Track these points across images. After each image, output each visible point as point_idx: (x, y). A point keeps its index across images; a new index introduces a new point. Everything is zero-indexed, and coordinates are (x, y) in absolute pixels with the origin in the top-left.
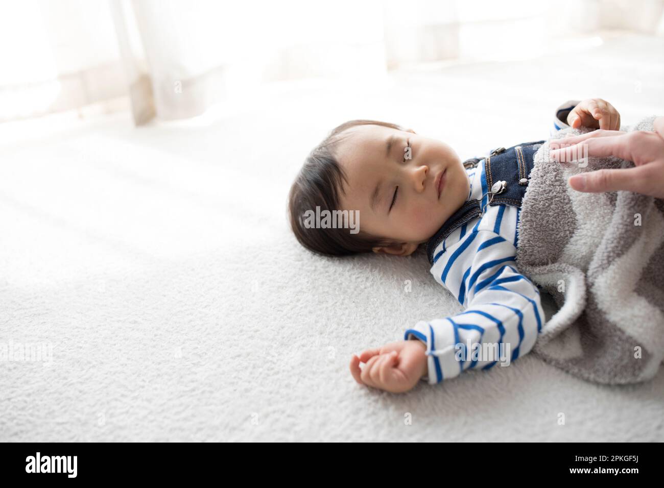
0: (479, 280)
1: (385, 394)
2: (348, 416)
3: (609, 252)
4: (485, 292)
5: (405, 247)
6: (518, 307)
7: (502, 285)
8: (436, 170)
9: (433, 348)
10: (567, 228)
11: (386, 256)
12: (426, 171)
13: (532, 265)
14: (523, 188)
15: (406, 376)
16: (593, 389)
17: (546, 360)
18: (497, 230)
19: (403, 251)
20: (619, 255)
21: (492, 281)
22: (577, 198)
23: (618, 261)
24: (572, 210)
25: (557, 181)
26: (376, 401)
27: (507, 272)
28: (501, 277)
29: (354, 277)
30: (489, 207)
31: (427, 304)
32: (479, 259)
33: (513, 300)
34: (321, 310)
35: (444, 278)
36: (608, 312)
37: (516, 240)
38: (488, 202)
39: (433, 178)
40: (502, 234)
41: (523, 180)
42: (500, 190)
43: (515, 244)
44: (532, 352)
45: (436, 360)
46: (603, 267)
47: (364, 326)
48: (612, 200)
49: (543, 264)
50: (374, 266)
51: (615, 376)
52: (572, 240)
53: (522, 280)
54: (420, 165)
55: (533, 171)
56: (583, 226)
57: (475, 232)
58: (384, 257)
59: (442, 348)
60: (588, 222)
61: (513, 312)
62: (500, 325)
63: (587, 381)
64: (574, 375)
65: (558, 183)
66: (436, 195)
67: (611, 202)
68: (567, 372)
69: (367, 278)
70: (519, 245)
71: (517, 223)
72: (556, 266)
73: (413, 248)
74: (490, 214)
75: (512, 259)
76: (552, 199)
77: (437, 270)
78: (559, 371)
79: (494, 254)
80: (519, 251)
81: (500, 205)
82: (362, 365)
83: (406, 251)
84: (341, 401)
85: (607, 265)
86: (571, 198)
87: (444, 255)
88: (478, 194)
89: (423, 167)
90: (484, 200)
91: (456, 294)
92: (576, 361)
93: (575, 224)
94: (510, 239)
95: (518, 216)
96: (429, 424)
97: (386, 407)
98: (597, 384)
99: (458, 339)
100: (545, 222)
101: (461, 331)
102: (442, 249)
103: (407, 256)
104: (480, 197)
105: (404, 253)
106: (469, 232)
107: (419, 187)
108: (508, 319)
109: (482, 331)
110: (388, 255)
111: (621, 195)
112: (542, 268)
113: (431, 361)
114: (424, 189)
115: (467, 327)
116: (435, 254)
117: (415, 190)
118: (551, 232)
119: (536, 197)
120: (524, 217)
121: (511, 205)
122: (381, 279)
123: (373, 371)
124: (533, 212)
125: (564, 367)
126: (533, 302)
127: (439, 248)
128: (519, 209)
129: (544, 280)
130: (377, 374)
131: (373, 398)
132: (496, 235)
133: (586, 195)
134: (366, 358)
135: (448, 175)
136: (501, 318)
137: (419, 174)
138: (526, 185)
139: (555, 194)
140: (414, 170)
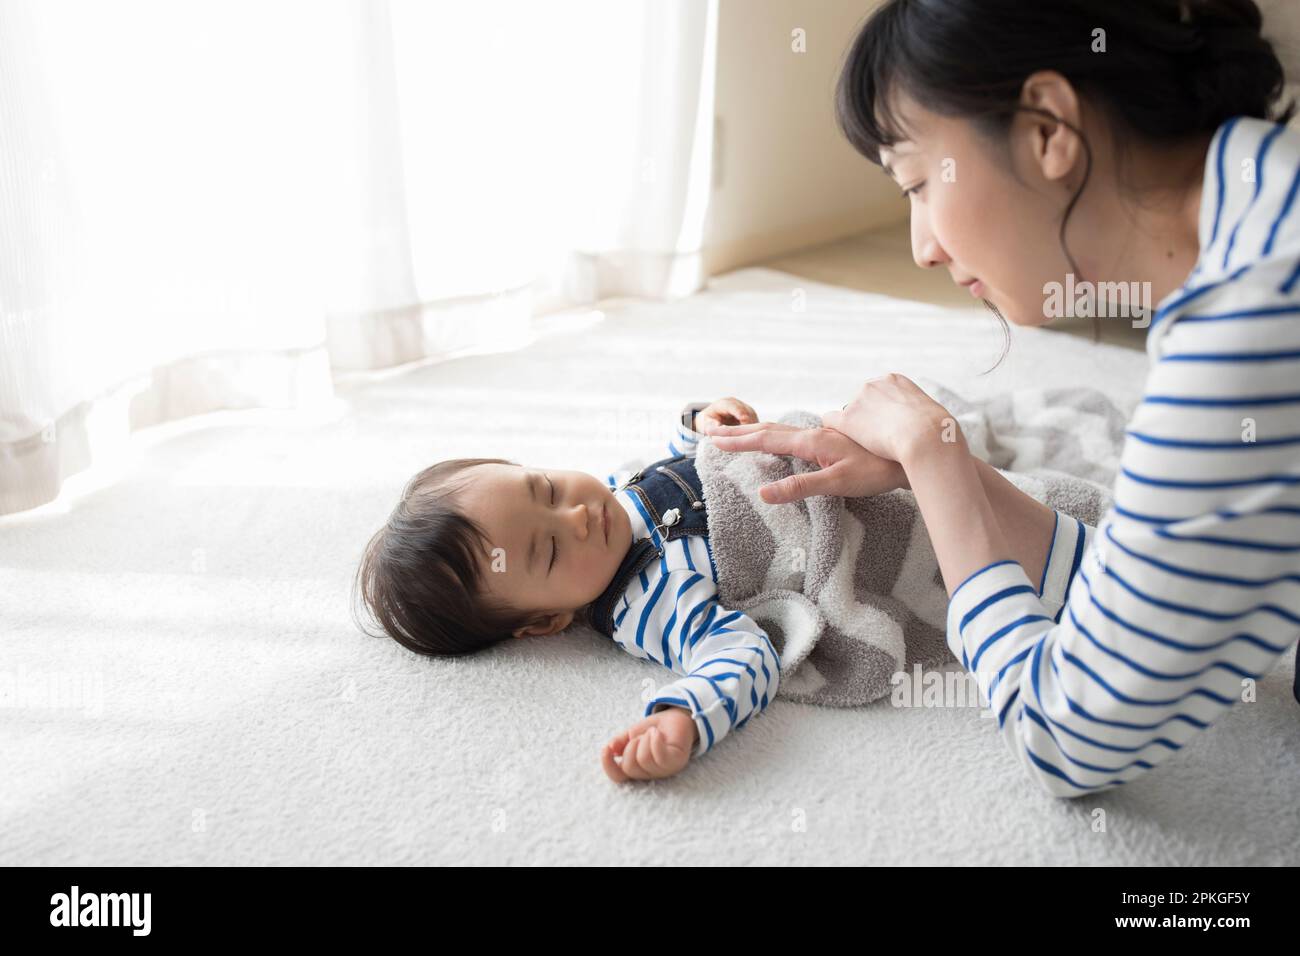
0: (693, 630)
1: (653, 783)
2: (628, 818)
3: (823, 563)
4: (708, 639)
5: (557, 620)
6: (755, 646)
7: (724, 626)
8: (596, 508)
9: (699, 709)
10: (766, 548)
11: (532, 639)
12: (587, 510)
13: (738, 600)
14: (701, 513)
15: (682, 749)
16: (853, 713)
17: (794, 700)
18: (692, 568)
19: (551, 628)
20: (834, 564)
21: (707, 627)
22: (767, 512)
23: (836, 570)
24: (765, 527)
25: (738, 497)
26: (648, 793)
27: (721, 613)
28: (717, 619)
29: (509, 673)
30: (666, 544)
31: (626, 680)
32: (685, 605)
33: (744, 640)
34: (498, 721)
35: (640, 641)
36: (842, 627)
37: (715, 574)
38: (662, 539)
39: (596, 518)
40: (700, 571)
41: (697, 504)
42: (676, 521)
43: (715, 579)
44: (778, 696)
45: (705, 720)
46: (822, 581)
47: (569, 724)
48: (803, 508)
49: (750, 596)
50: (526, 656)
51: (871, 691)
52: (775, 560)
53: (743, 617)
54: (575, 505)
55: (705, 490)
56: (782, 542)
57: (666, 575)
58: (530, 641)
59: (709, 706)
60: (787, 537)
61: (754, 652)
62: (749, 669)
63: (844, 707)
64: (828, 706)
65: (739, 500)
66: (603, 539)
67: (801, 510)
68: (820, 705)
69: (528, 671)
70: (720, 580)
71: (710, 554)
72: (766, 594)
73: (569, 619)
74: (673, 551)
75: (716, 598)
76: (740, 518)
77: (625, 634)
78: (811, 708)
79: (700, 594)
80: (721, 586)
81: (681, 538)
82: (618, 759)
83: (556, 626)
84: (608, 807)
85: (825, 578)
86: (760, 513)
87: (628, 613)
88: (642, 530)
89: (580, 507)
90: (655, 536)
91: (660, 658)
92: (825, 690)
93: (772, 542)
94: (708, 574)
95: (708, 546)
96: (720, 797)
97: (663, 796)
98: (854, 707)
99: (720, 693)
100: (740, 546)
101: (717, 682)
102: (625, 606)
103: (557, 634)
104: (648, 535)
105: (554, 629)
106: (655, 578)
107: (583, 531)
108: (753, 659)
109: (737, 676)
110: (534, 636)
111: (811, 502)
112: (752, 600)
113: (700, 723)
114: (588, 535)
115: (722, 677)
116: (615, 616)
117: (577, 538)
118: (750, 557)
119: (724, 519)
120: (717, 545)
121: (695, 534)
122: (546, 667)
123: (640, 754)
124: (725, 537)
125: (816, 702)
126: (763, 637)
127: (620, 606)
128: (706, 539)
129: (760, 612)
130: (649, 757)
131: (643, 791)
132: (693, 573)
133: (775, 506)
134: (619, 748)
135: (610, 511)
136: (746, 660)
137: (580, 515)
138: (703, 508)
139: (742, 512)
140: (571, 512)
